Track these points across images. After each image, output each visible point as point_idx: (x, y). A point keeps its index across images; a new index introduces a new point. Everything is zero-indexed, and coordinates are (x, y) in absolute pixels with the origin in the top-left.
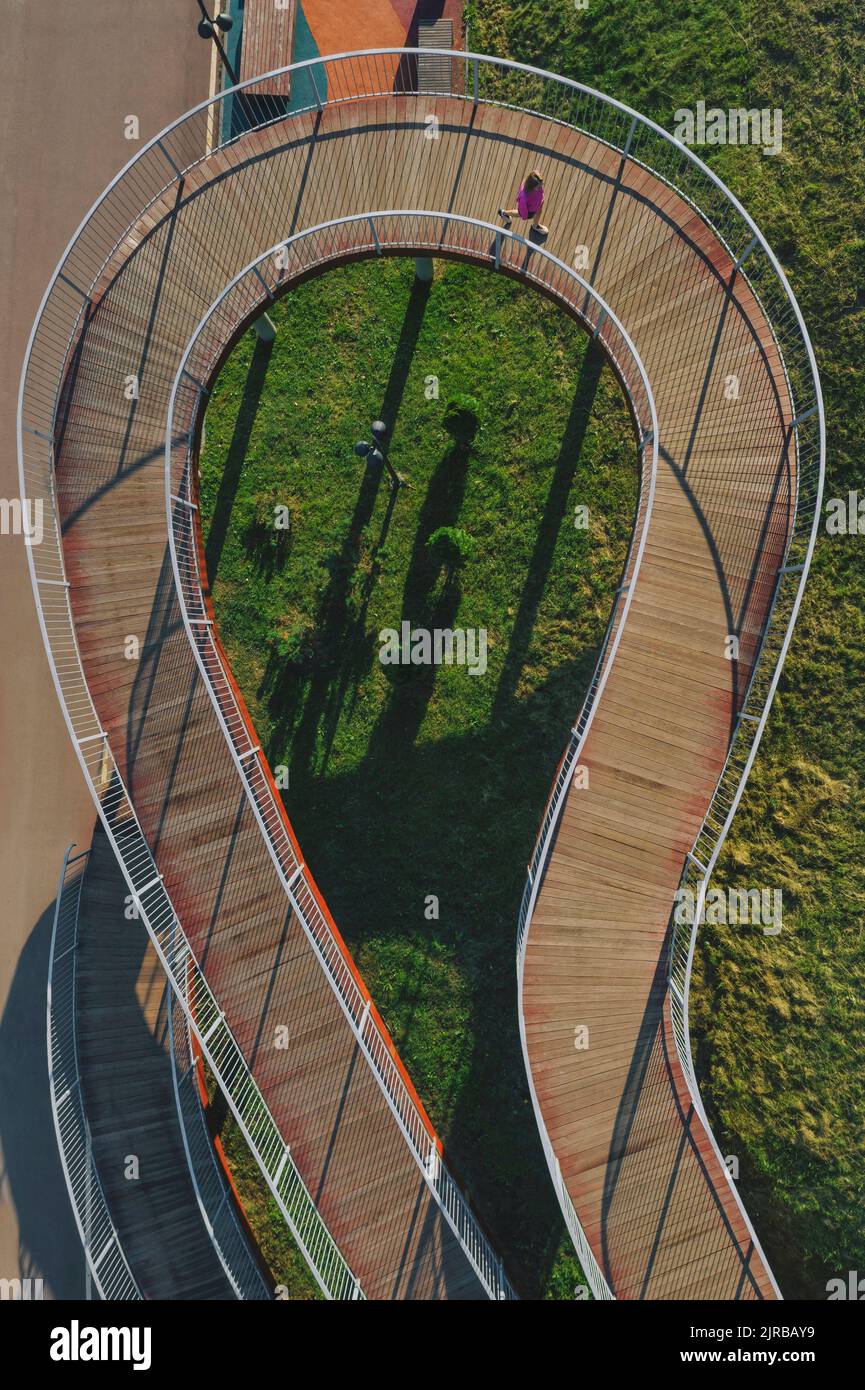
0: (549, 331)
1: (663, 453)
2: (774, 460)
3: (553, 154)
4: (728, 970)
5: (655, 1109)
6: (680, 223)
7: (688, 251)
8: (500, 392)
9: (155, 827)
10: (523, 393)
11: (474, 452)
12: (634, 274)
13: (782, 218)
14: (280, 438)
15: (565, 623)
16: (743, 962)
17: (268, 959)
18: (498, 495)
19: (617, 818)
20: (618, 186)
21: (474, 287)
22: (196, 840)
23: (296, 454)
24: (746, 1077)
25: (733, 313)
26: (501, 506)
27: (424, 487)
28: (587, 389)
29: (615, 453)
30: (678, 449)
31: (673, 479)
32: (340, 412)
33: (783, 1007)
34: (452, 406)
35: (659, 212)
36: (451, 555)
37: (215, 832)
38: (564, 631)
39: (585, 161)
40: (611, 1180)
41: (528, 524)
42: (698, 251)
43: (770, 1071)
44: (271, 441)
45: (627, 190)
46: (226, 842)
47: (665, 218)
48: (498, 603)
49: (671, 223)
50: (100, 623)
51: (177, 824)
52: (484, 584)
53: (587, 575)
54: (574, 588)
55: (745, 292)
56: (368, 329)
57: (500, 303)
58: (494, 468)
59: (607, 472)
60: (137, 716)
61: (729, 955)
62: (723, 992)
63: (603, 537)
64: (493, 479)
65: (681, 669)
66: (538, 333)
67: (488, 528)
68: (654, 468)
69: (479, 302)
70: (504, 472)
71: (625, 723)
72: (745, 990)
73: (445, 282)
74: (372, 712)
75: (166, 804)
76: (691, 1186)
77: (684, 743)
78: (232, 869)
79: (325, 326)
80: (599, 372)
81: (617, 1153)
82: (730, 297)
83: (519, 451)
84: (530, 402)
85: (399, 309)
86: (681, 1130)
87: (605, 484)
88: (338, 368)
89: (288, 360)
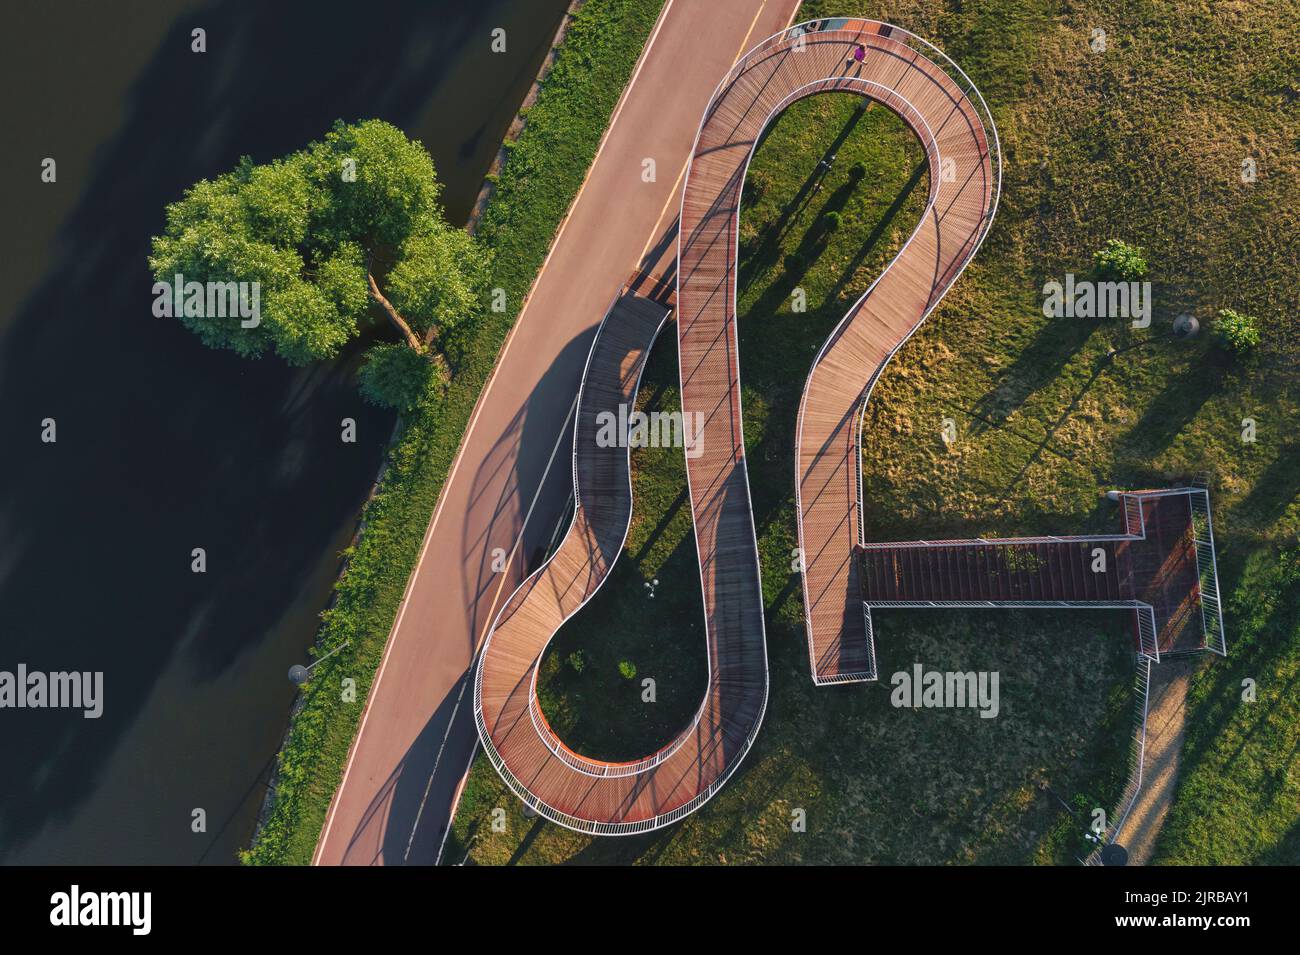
0: (907, 150)
1: (933, 208)
2: (974, 226)
3: (938, 85)
4: (883, 413)
5: (840, 443)
6: (974, 128)
7: (973, 139)
8: (877, 167)
9: (686, 277)
10: (886, 172)
11: (856, 189)
12: (950, 140)
13: (1013, 141)
14: (774, 150)
15: (868, 269)
16: (889, 411)
17: (707, 346)
18: (859, 210)
19: (867, 332)
20: (957, 106)
21: (882, 120)
22: (698, 288)
23: (778, 160)
24: (874, 453)
25: (980, 168)
26: (858, 215)
27: (829, 195)
28: (914, 180)
29: (915, 209)
30: (941, 208)
31: (934, 225)
32: (804, 150)
33: (899, 428)
34: (858, 164)
35: (968, 121)
36: (832, 225)
37: (706, 288)
38: (866, 272)
39: (949, 92)
40: (815, 462)
41: (868, 225)
42: (976, 141)
43: (885, 451)
44: (770, 150)
45: (959, 109)
46: (710, 294)
47: (970, 124)
48: (842, 253)
49: (971, 127)
50: (697, 190)
51: (695, 280)
52: (839, 244)
53: (884, 253)
54: (877, 256)
55: (988, 162)
56: (830, 120)
57: (891, 131)
58: (862, 198)
59: (909, 215)
60: (698, 232)
61: (885, 409)
62: (877, 422)
63: (897, 240)
64: (860, 202)
65: (911, 287)
66: (902, 149)
67: (849, 221)
68: (929, 213)
69: (882, 127)
70: (866, 201)
71: (883, 298)
72: (886, 421)
73: (871, 113)
74: (769, 280)
75: (694, 269)
76: (841, 475)
77: (902, 315)
78: (708, 305)
79: (812, 111)
80: (922, 175)
81: (821, 454)
82: (981, 162)
83: (875, 194)
84: (888, 177)
85: (846, 117)
86: (845, 454)
87: (906, 220)
88: (811, 131)
89: (790, 118)
